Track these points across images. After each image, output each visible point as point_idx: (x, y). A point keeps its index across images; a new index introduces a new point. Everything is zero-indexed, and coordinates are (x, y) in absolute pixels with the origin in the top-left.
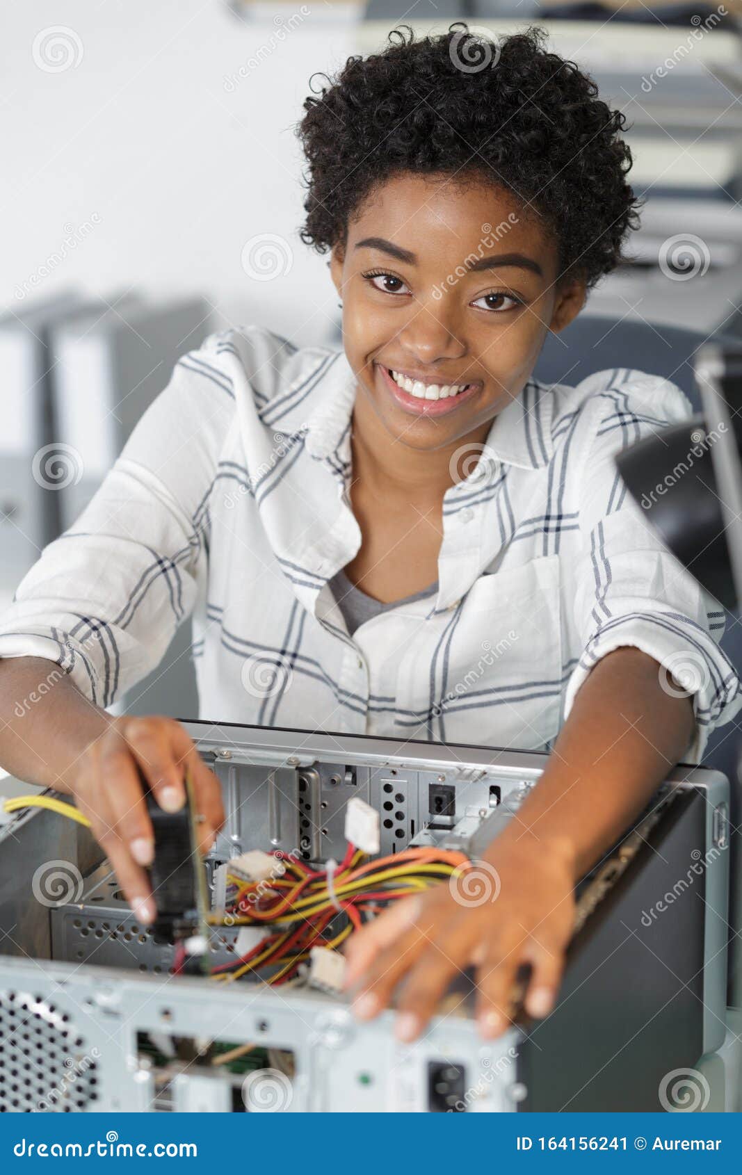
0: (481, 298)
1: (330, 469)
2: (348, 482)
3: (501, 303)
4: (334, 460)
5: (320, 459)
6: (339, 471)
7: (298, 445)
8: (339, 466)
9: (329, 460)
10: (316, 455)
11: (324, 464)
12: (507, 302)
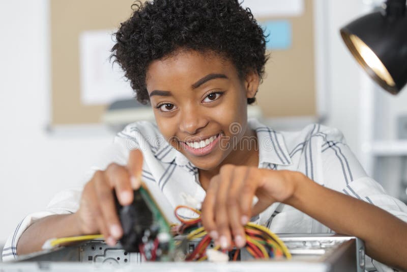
0: (206, 97)
1: (188, 170)
2: (197, 175)
3: (215, 97)
4: (189, 166)
5: (183, 166)
6: (192, 170)
7: (173, 166)
8: (192, 168)
9: (187, 166)
10: (181, 165)
11: (185, 168)
12: (217, 96)
